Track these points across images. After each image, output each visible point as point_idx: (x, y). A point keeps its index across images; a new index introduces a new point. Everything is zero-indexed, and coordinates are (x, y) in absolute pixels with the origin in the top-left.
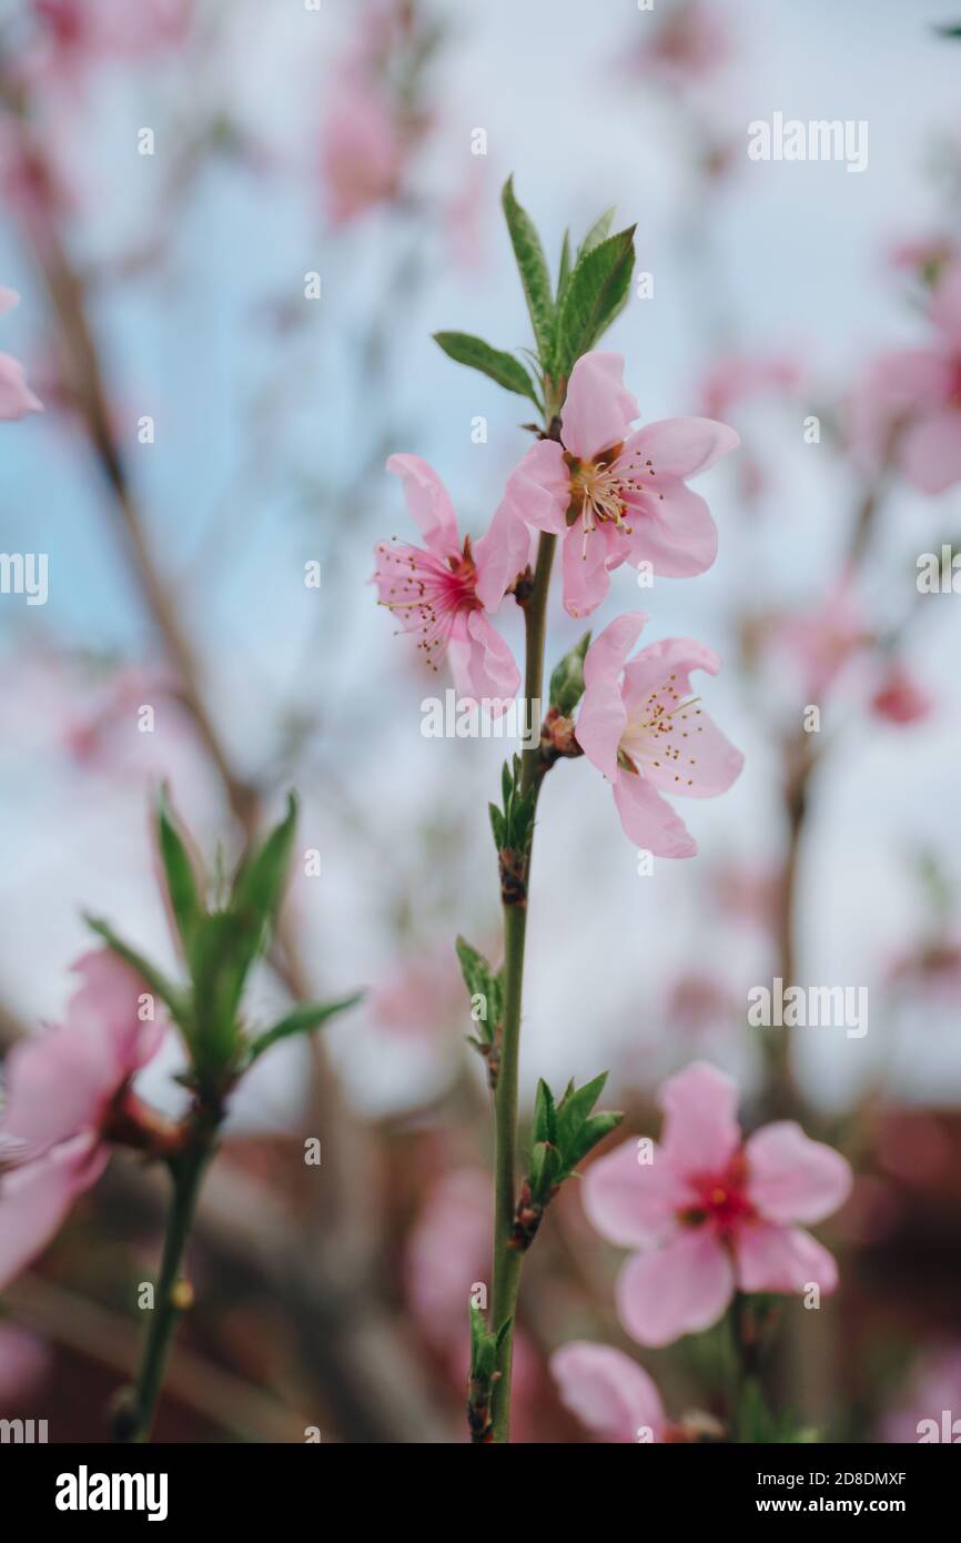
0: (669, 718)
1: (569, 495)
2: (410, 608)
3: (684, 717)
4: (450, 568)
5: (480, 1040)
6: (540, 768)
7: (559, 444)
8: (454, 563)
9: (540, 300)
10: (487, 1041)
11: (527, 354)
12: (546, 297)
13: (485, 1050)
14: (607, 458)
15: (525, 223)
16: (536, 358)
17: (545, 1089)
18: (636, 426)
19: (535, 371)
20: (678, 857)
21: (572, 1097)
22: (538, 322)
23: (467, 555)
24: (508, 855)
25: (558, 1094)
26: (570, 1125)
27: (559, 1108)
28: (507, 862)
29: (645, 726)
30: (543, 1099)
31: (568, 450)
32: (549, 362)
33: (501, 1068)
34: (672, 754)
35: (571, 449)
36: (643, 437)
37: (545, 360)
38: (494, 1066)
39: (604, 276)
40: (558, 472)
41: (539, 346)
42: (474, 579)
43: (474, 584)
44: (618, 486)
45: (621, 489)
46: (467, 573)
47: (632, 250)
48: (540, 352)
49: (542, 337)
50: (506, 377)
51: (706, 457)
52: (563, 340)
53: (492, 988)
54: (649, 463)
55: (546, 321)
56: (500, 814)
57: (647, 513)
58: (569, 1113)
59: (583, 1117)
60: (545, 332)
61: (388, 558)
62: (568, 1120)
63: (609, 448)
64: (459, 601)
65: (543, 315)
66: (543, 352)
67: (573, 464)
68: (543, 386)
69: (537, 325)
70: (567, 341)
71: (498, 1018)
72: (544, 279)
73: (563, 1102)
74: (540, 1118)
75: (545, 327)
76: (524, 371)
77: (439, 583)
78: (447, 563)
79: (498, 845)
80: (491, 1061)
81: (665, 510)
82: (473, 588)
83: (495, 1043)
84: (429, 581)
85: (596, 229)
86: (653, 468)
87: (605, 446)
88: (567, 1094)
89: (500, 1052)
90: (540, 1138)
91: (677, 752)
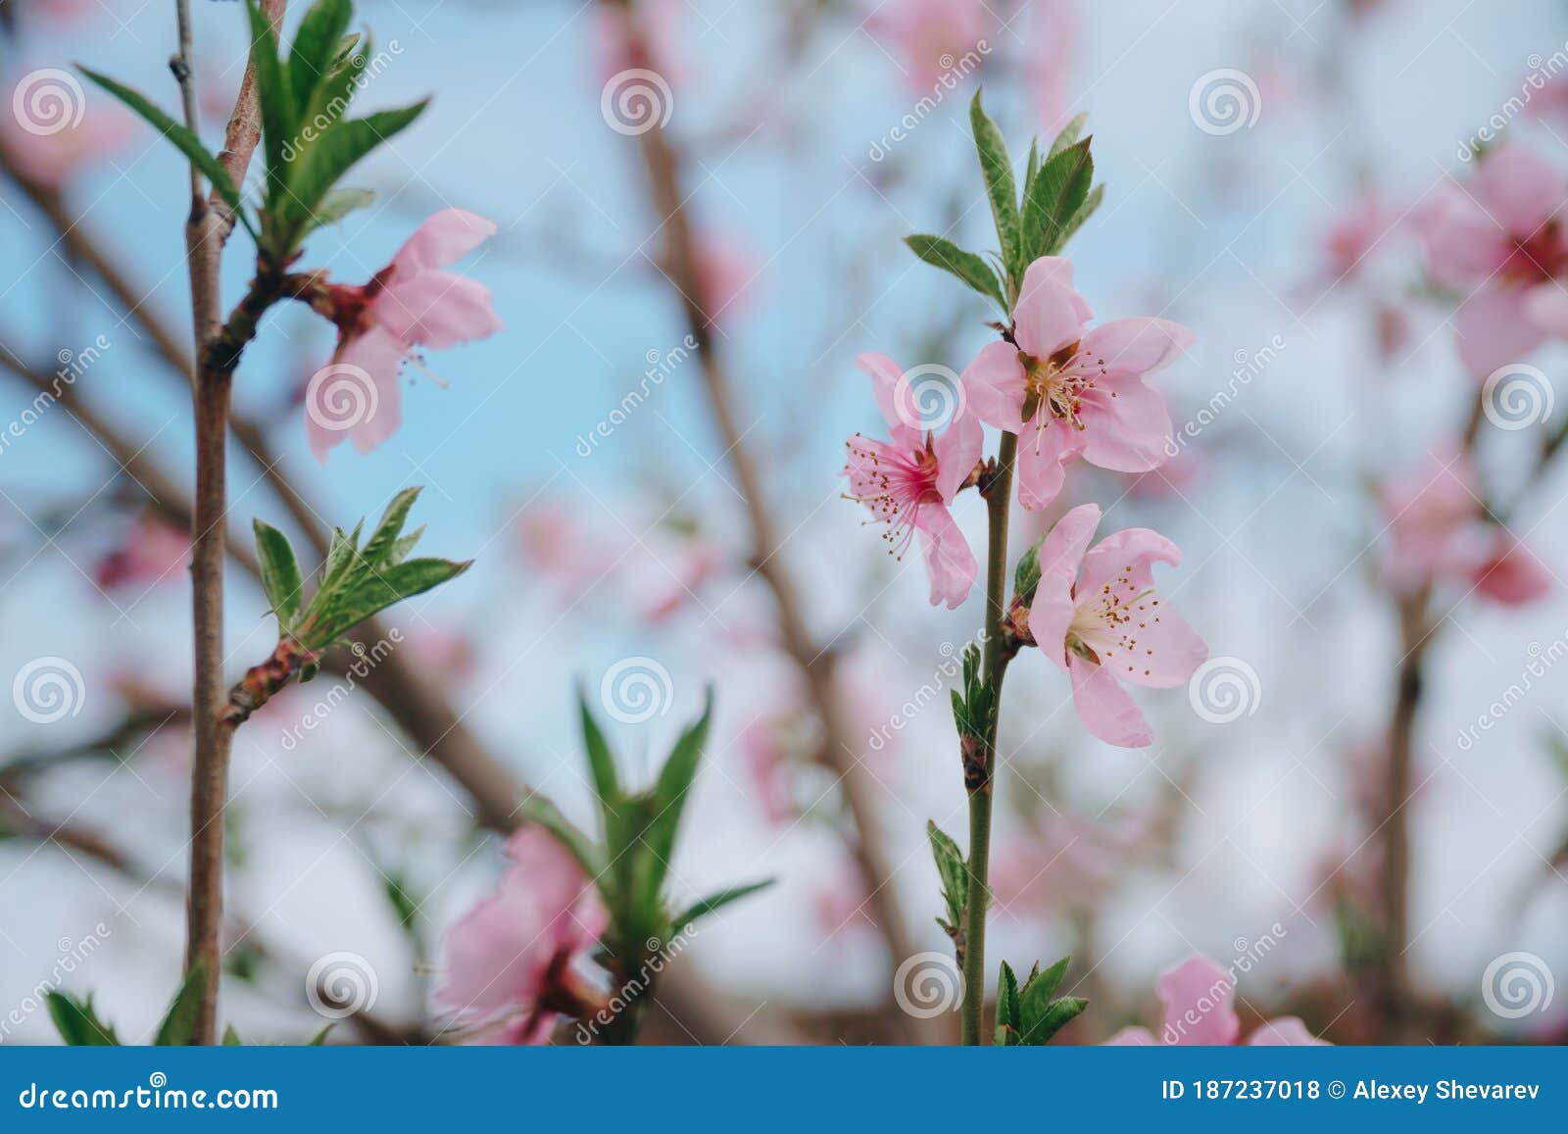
0: (1126, 609)
1: (1025, 393)
2: (876, 500)
3: (1141, 608)
4: (915, 462)
5: (949, 923)
6: (1003, 655)
7: (1012, 345)
8: (919, 457)
9: (1005, 205)
10: (955, 924)
11: (991, 255)
12: (1012, 201)
13: (953, 932)
14: (1062, 357)
15: (991, 134)
16: (1000, 259)
17: (1008, 972)
18: (1090, 326)
19: (999, 271)
20: (1132, 746)
21: (1036, 980)
22: (1002, 226)
23: (929, 449)
24: (969, 741)
25: (1022, 977)
26: (1033, 1010)
27: (1023, 992)
28: (968, 748)
29: (1101, 617)
30: (1005, 982)
31: (1023, 349)
32: (1012, 264)
33: (966, 950)
34: (1127, 643)
35: (1025, 349)
36: (1097, 337)
37: (1010, 262)
38: (960, 948)
39: (1062, 184)
40: (1013, 371)
41: (1004, 249)
42: (935, 472)
43: (936, 476)
44: (1072, 384)
45: (1074, 387)
46: (930, 466)
47: (1089, 159)
48: (1004, 254)
49: (1005, 240)
50: (974, 279)
51: (1164, 354)
52: (1025, 242)
53: (959, 871)
54: (1101, 362)
55: (1011, 225)
56: (961, 699)
57: (1102, 409)
58: (1033, 998)
59: (1046, 1002)
60: (1009, 235)
61: (855, 452)
62: (1031, 1005)
63: (1066, 346)
64: (920, 494)
65: (1008, 219)
66: (1007, 255)
67: (1029, 363)
68: (1007, 286)
69: (1002, 229)
70: (1029, 245)
71: (965, 901)
72: (1009, 185)
73: (1027, 985)
74: (1003, 1001)
75: (1010, 229)
76: (990, 271)
77: (902, 476)
78: (912, 457)
79: (960, 730)
80: (957, 944)
81: (1121, 405)
82: (934, 481)
83: (962, 927)
84: (893, 474)
85: (1063, 135)
86: (1106, 367)
87: (1059, 346)
88: (1031, 979)
89: (966, 934)
90: (1003, 1022)
91: (1133, 642)
